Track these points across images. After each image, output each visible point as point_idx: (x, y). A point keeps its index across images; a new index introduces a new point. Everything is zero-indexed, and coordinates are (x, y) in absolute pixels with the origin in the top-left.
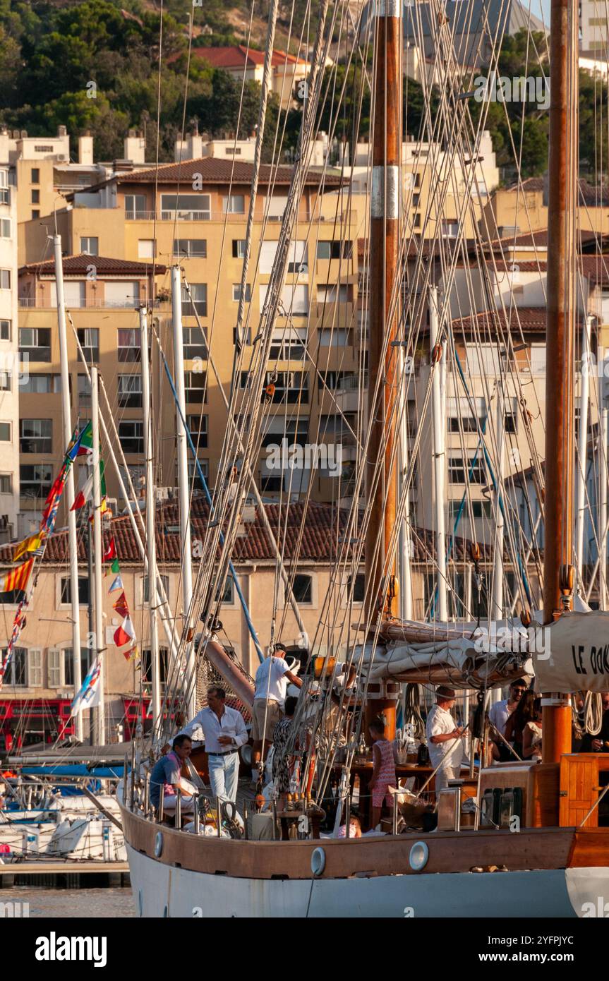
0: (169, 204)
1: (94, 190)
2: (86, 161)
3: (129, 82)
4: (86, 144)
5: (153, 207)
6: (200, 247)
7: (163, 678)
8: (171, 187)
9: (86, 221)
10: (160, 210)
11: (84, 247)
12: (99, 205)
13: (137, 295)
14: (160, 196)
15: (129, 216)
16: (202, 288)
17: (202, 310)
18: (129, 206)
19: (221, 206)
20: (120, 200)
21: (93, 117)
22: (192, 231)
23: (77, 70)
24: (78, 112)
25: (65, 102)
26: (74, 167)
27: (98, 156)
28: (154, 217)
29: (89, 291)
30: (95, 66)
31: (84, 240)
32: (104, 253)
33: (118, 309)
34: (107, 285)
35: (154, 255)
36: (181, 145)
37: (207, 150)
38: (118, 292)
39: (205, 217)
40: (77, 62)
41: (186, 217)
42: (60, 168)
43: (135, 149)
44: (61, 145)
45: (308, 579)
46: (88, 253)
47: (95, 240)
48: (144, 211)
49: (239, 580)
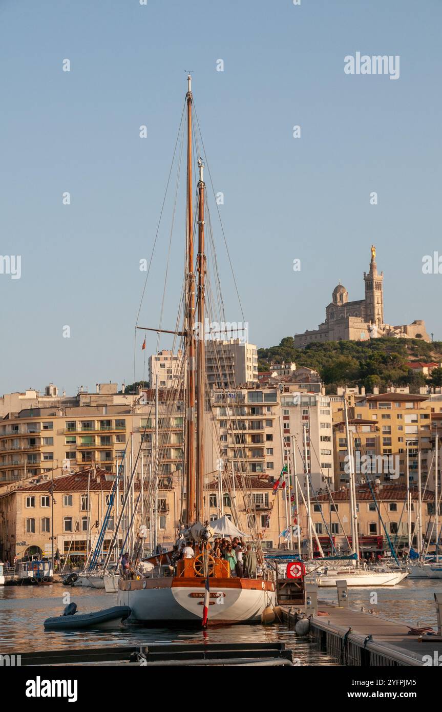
0: (380, 405)
1: (361, 402)
2: (363, 394)
3: (386, 372)
4: (363, 389)
5: (376, 406)
6: (389, 416)
7: (358, 531)
8: (381, 400)
9: (358, 410)
10: (378, 407)
11: (358, 417)
12: (362, 405)
13: (371, 429)
14: (378, 403)
15: (370, 408)
16: (390, 427)
17: (389, 433)
18: (370, 406)
19: (394, 405)
20: (367, 404)
21: (375, 382)
22: (386, 412)
23: (373, 369)
24: (371, 381)
25: (368, 378)
26: (360, 396)
27: (367, 392)
28: (377, 408)
29: (358, 428)
30: (379, 368)
31: (358, 415)
32: (363, 418)
33: (366, 433)
34: (363, 427)
35: (377, 418)
36: (388, 389)
37: (395, 391)
38: (366, 429)
39: (390, 408)
40: (374, 367)
41: (385, 408)
42: (356, 396)
43: (376, 391)
44: (356, 390)
45: (396, 505)
46: (359, 418)
47: (361, 415)
48: (374, 407)
49: (377, 505)
